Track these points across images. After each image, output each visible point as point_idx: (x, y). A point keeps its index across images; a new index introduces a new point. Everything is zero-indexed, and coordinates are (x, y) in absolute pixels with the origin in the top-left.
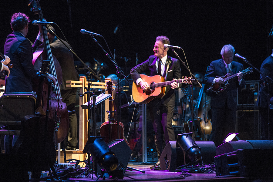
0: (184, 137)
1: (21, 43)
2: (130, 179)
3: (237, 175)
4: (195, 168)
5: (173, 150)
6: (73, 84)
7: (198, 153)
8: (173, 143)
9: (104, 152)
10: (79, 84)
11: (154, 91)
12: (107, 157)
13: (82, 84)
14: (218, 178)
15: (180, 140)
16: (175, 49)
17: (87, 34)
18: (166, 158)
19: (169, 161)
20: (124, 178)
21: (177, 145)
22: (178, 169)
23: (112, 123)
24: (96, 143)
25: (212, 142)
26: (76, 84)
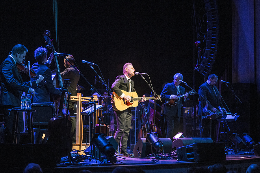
0: (151, 135)
1: (45, 71)
2: (120, 163)
3: (193, 160)
4: (158, 156)
5: (144, 144)
6: (72, 98)
7: (161, 146)
8: (144, 139)
9: (105, 144)
10: (76, 98)
11: (133, 103)
12: (107, 148)
13: (78, 98)
14: (180, 162)
15: (148, 137)
16: (143, 75)
17: (86, 64)
18: (138, 149)
19: (140, 151)
20: (117, 163)
21: (147, 141)
22: (147, 156)
23: (102, 125)
24: (99, 138)
25: (170, 138)
26: (74, 98)
